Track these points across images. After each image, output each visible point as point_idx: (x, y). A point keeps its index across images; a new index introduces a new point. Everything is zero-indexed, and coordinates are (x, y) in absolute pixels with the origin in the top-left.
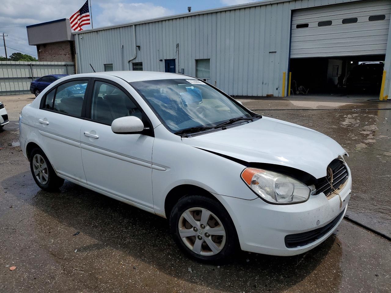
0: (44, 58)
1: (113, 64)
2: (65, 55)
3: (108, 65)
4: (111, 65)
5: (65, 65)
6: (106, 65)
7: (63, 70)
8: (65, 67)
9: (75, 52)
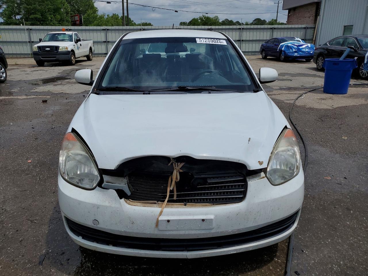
0: (291, 22)
1: (354, 26)
2: (309, 17)
3: (349, 27)
4: (351, 27)
5: (305, 28)
6: (346, 27)
7: (302, 33)
8: (305, 30)
9: (319, 14)
